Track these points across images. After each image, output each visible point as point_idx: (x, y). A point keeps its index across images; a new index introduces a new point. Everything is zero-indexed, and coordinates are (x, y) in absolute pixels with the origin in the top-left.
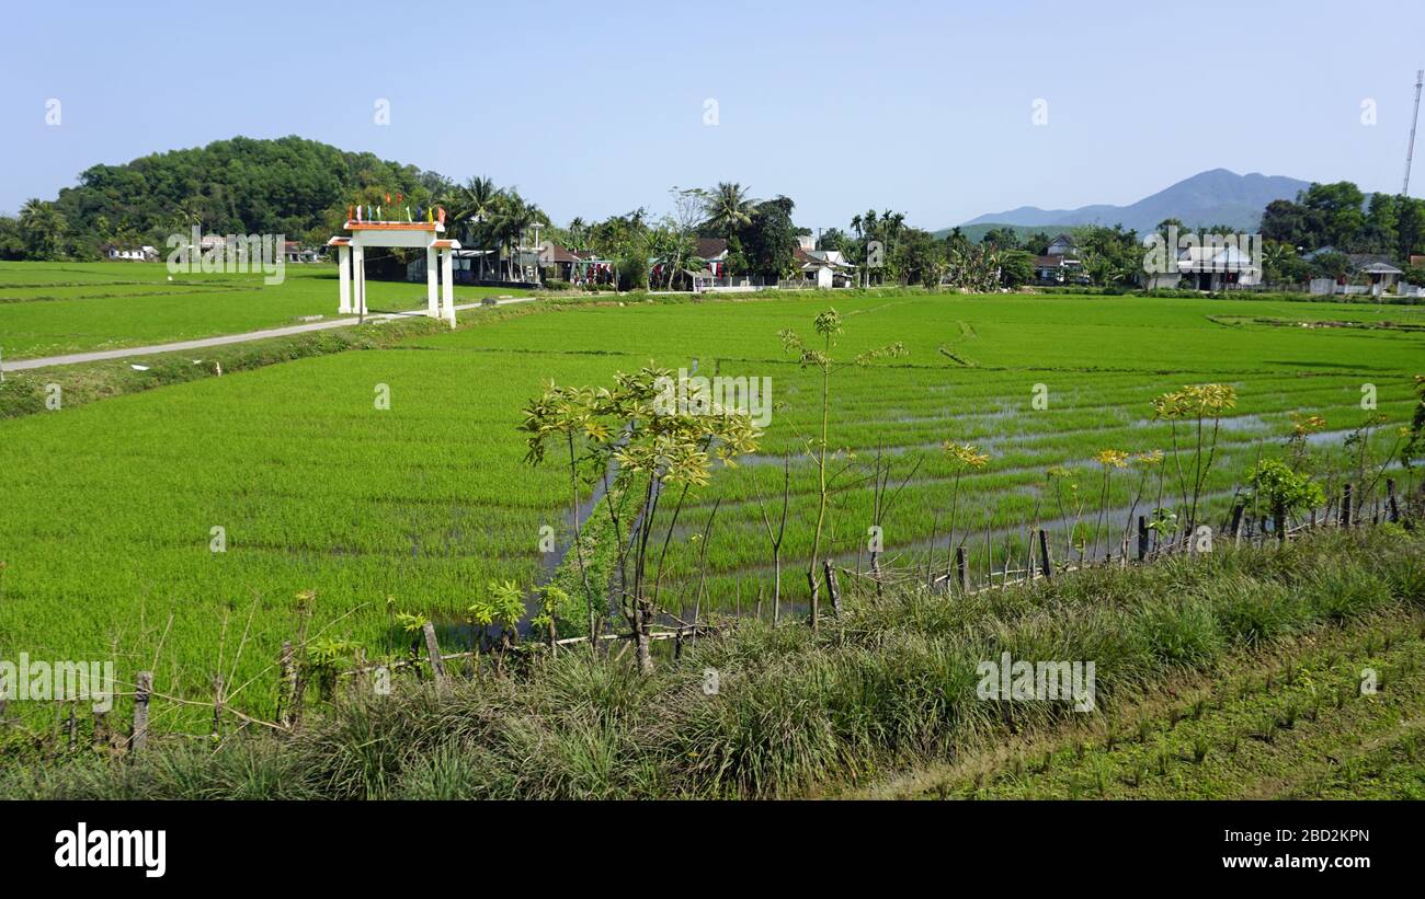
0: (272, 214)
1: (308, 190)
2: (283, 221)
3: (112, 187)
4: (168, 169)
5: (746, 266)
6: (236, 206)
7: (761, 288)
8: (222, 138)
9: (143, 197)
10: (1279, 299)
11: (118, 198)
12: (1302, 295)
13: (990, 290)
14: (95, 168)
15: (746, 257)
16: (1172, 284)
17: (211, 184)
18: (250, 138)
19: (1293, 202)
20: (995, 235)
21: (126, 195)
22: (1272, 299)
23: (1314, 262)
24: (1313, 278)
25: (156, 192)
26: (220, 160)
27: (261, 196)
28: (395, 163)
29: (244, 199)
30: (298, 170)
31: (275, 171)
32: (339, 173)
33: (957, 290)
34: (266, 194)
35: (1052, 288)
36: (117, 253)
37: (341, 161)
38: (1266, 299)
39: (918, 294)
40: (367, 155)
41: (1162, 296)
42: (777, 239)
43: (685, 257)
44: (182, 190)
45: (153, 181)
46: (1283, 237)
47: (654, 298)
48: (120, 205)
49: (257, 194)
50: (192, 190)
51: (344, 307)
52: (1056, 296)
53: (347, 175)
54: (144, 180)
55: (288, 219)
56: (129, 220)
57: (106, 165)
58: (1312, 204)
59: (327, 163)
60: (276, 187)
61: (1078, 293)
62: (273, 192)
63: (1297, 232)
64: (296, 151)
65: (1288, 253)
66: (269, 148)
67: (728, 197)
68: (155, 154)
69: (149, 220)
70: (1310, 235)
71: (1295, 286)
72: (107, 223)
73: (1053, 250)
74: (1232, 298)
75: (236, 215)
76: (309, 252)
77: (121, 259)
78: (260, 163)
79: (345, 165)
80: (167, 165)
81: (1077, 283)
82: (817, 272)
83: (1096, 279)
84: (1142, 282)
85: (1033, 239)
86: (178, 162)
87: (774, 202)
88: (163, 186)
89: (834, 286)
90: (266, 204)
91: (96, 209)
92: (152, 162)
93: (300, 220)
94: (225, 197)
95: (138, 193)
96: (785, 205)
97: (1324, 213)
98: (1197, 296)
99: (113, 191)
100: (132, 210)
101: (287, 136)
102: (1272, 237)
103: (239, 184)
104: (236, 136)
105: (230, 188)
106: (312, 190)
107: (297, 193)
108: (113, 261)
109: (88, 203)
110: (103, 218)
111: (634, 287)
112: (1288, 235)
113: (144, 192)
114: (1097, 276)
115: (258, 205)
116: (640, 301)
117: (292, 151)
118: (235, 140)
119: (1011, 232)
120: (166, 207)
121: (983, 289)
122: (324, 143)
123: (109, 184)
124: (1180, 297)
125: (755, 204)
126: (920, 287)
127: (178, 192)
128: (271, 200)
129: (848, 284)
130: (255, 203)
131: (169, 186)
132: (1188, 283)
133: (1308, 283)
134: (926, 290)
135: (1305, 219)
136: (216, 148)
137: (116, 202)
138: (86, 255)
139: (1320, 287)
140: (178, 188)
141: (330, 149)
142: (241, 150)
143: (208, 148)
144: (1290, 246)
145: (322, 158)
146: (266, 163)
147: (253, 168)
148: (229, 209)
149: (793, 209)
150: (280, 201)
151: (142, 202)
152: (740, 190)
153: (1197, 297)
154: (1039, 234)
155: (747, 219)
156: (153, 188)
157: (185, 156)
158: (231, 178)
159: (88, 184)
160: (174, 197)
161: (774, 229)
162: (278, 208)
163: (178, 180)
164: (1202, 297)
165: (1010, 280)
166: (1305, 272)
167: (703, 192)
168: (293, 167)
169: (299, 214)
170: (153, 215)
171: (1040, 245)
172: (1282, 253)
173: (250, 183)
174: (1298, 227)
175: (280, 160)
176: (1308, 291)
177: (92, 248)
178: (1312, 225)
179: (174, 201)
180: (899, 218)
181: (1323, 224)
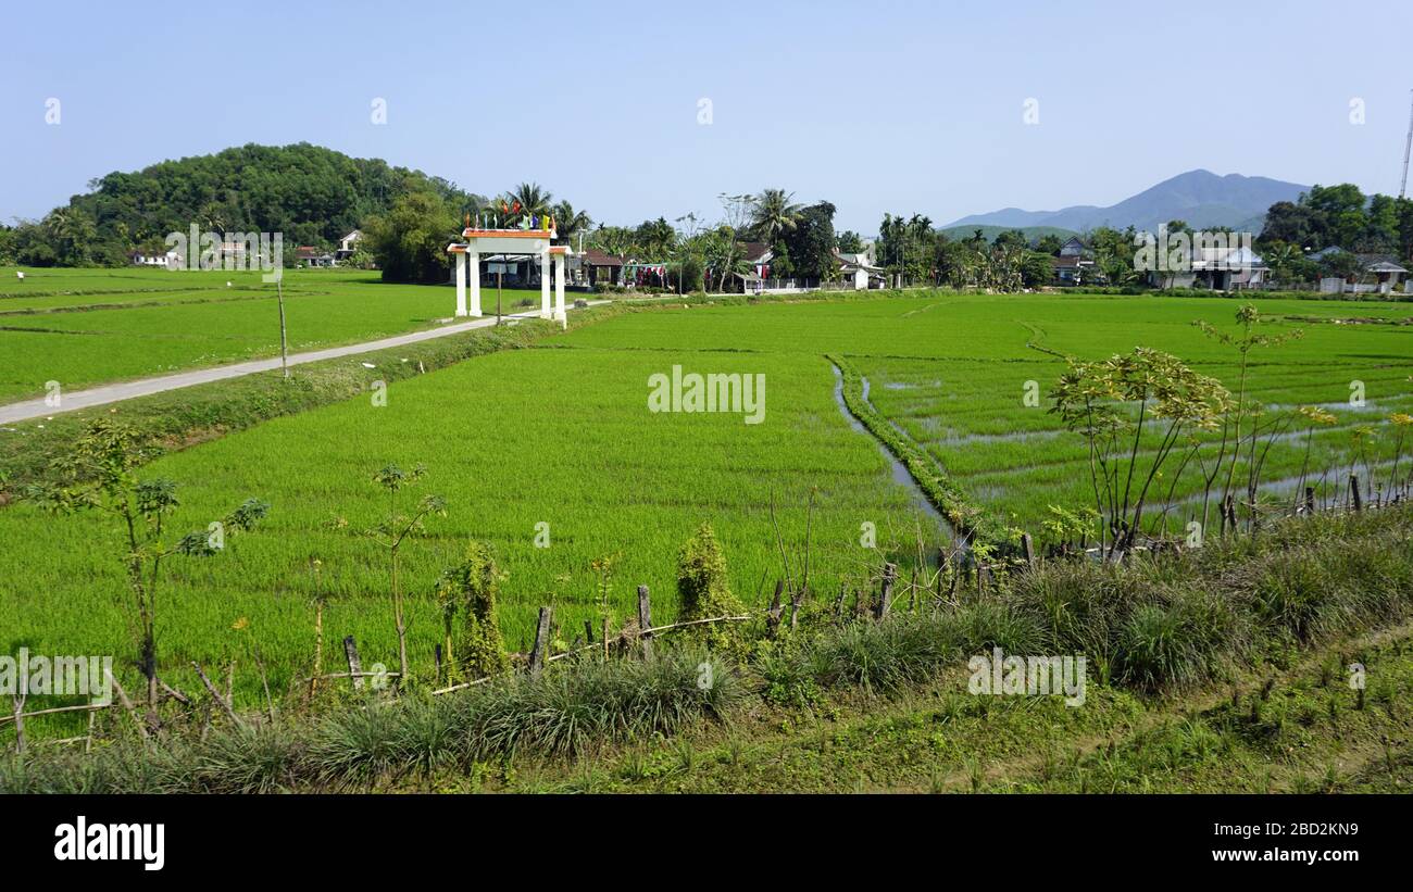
0: (287, 220)
1: (323, 196)
2: (299, 226)
3: (127, 194)
4: (182, 176)
5: (792, 269)
6: (252, 211)
7: (805, 290)
8: (233, 146)
9: (159, 203)
10: (1291, 297)
11: (134, 205)
12: (1313, 294)
13: (1013, 290)
14: (111, 176)
15: (791, 260)
16: (1186, 283)
17: (227, 190)
18: (261, 145)
19: (1295, 203)
20: (1006, 237)
21: (141, 202)
22: (1284, 298)
23: (1323, 261)
24: (1323, 277)
25: (171, 199)
26: (234, 167)
27: (276, 202)
28: (405, 169)
29: (259, 204)
30: (312, 176)
31: (290, 177)
32: (353, 179)
33: (983, 290)
34: (282, 200)
35: (1071, 288)
36: (143, 259)
37: (354, 168)
38: (1279, 297)
39: (948, 295)
40: (377, 161)
41: (1178, 295)
42: (822, 243)
43: (735, 260)
44: (197, 198)
45: (168, 188)
46: (1289, 237)
47: (715, 300)
48: (136, 212)
49: (272, 200)
50: (207, 196)
51: (461, 310)
52: (1075, 296)
53: (360, 181)
54: (160, 187)
55: (303, 225)
56: (147, 226)
57: (121, 172)
58: (1315, 205)
59: (339, 170)
60: (291, 193)
61: (1096, 292)
62: (288, 198)
63: (1301, 233)
64: (309, 158)
65: (1296, 253)
66: (282, 155)
67: (773, 201)
68: (168, 161)
69: (168, 226)
70: (1315, 235)
71: (1306, 285)
72: (127, 230)
73: (1066, 251)
74: (1246, 297)
75: (252, 221)
76: (327, 257)
77: (147, 265)
78: (274, 170)
79: (358, 171)
80: (181, 172)
81: (1094, 283)
82: (854, 274)
83: (1113, 281)
84: (1158, 282)
85: (1044, 241)
86: (192, 169)
87: (817, 207)
88: (178, 193)
89: (869, 287)
90: (282, 210)
91: (113, 216)
92: (167, 169)
93: (315, 226)
94: (241, 204)
95: (154, 200)
96: (828, 209)
97: (1326, 214)
98: (1212, 295)
99: (129, 199)
100: (150, 216)
101: (297, 143)
102: (1280, 238)
103: (255, 190)
104: (247, 143)
105: (245, 194)
106: (327, 196)
107: (312, 199)
108: (139, 266)
109: (105, 210)
110: (123, 225)
111: (690, 290)
112: (1294, 235)
113: (160, 199)
114: (1114, 276)
115: (273, 211)
116: (702, 303)
117: (304, 157)
118: (246, 147)
119: (1020, 234)
120: (184, 213)
121: (1006, 290)
122: (333, 150)
123: (124, 191)
124: (1196, 296)
125: (800, 209)
126: (948, 288)
127: (194, 199)
128: (286, 206)
129: (882, 285)
130: (271, 209)
131: (184, 192)
132: (1202, 283)
133: (1319, 282)
134: (956, 291)
135: (1309, 220)
136: (229, 155)
137: (132, 209)
138: (114, 261)
139: (1329, 286)
140: (194, 195)
141: (339, 155)
142: (253, 157)
143: (221, 155)
144: (1297, 247)
145: (334, 164)
146: (281, 170)
147: (267, 175)
148: (245, 215)
149: (834, 214)
150: (295, 207)
151: (158, 208)
152: (785, 195)
153: (1212, 297)
154: (1050, 236)
155: (793, 224)
156: (168, 195)
157: (198, 163)
158: (247, 185)
159: (102, 191)
160: (190, 204)
161: (818, 233)
162: (293, 214)
163: (194, 186)
164: (1216, 296)
165: (1031, 281)
166: (1315, 271)
167: (752, 198)
168: (307, 174)
169: (314, 220)
170: (173, 222)
171: (1052, 245)
172: (1290, 253)
173: (266, 189)
174: (1302, 228)
175: (293, 167)
176: (1318, 290)
177: (119, 255)
178: (1316, 226)
179: (190, 207)
180: (926, 222)
181: (1326, 225)
